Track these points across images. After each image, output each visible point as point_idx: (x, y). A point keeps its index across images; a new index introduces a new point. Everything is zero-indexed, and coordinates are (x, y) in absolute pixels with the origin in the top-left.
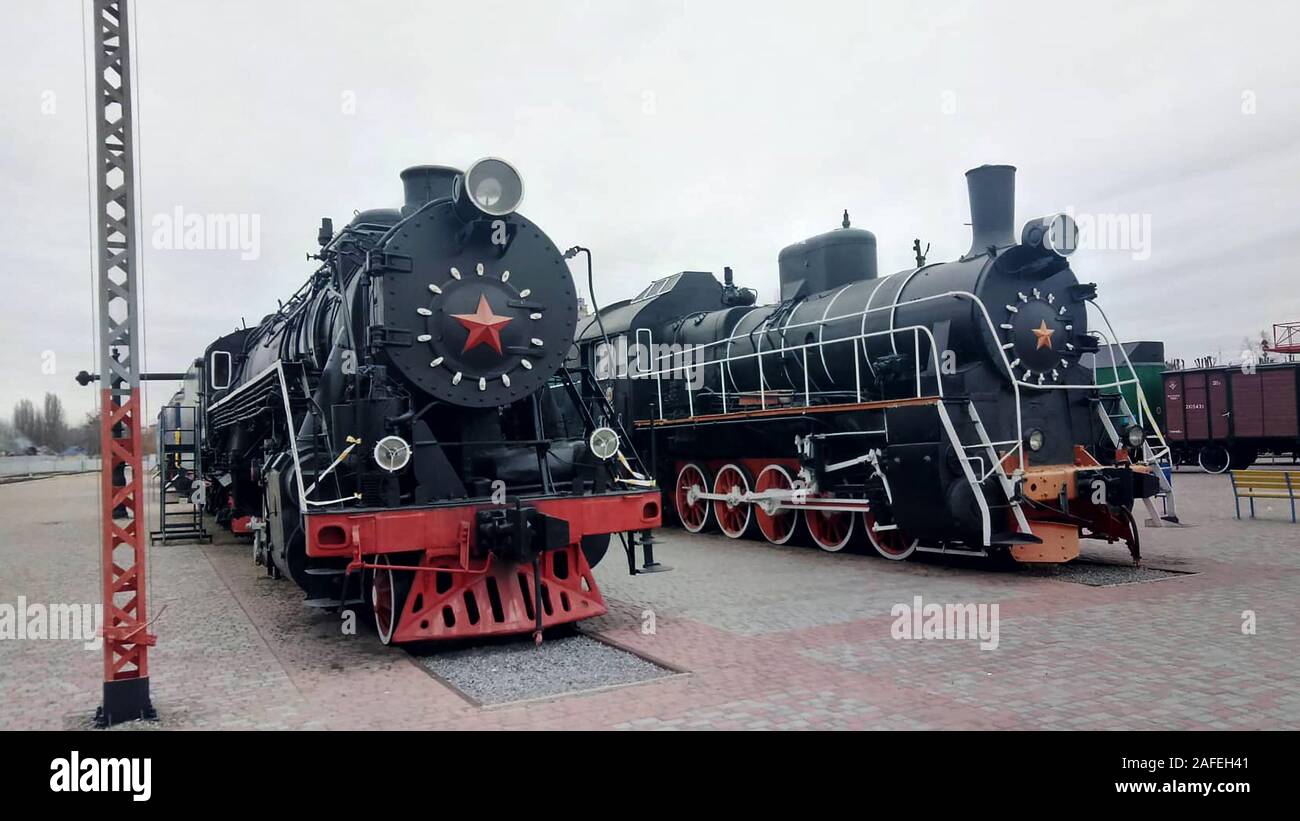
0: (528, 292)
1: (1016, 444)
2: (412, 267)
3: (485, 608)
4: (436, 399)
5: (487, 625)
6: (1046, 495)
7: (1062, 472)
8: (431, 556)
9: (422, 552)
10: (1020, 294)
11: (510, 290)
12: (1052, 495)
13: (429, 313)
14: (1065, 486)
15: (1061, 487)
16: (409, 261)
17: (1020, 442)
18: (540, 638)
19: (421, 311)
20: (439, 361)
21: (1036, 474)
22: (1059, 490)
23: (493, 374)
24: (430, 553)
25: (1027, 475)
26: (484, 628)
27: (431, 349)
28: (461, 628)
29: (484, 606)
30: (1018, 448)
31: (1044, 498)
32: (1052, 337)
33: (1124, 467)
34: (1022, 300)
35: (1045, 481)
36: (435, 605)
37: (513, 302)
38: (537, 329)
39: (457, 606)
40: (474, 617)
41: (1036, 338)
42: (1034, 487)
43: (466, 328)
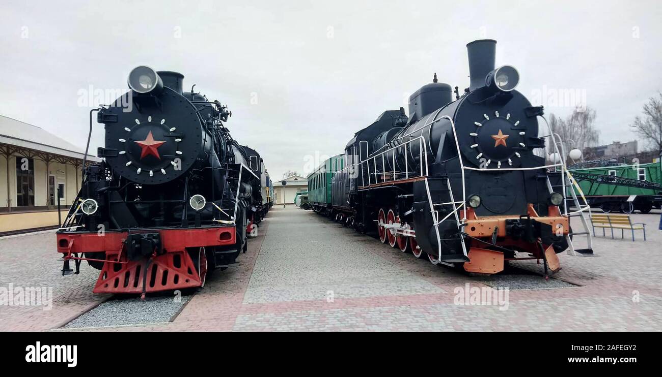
0: (174, 129)
1: (461, 204)
2: (117, 120)
3: (132, 280)
4: (130, 181)
5: (130, 289)
6: (482, 234)
7: (497, 220)
8: (107, 254)
9: (103, 253)
10: (485, 115)
11: (165, 128)
12: (487, 233)
13: (124, 141)
14: (496, 228)
15: (494, 229)
16: (116, 118)
17: (464, 203)
18: (143, 296)
19: (121, 140)
20: (129, 163)
21: (476, 221)
22: (493, 230)
23: (157, 169)
24: (107, 253)
25: (469, 222)
26: (128, 290)
27: (126, 158)
28: (120, 289)
29: (132, 278)
30: (463, 205)
31: (481, 235)
32: (506, 140)
33: (526, 218)
34: (486, 119)
35: (482, 226)
36: (111, 278)
37: (166, 134)
38: (179, 146)
39: (122, 278)
40: (126, 285)
41: (494, 140)
42: (473, 229)
43: (140, 147)
